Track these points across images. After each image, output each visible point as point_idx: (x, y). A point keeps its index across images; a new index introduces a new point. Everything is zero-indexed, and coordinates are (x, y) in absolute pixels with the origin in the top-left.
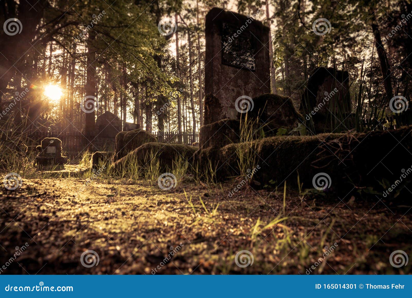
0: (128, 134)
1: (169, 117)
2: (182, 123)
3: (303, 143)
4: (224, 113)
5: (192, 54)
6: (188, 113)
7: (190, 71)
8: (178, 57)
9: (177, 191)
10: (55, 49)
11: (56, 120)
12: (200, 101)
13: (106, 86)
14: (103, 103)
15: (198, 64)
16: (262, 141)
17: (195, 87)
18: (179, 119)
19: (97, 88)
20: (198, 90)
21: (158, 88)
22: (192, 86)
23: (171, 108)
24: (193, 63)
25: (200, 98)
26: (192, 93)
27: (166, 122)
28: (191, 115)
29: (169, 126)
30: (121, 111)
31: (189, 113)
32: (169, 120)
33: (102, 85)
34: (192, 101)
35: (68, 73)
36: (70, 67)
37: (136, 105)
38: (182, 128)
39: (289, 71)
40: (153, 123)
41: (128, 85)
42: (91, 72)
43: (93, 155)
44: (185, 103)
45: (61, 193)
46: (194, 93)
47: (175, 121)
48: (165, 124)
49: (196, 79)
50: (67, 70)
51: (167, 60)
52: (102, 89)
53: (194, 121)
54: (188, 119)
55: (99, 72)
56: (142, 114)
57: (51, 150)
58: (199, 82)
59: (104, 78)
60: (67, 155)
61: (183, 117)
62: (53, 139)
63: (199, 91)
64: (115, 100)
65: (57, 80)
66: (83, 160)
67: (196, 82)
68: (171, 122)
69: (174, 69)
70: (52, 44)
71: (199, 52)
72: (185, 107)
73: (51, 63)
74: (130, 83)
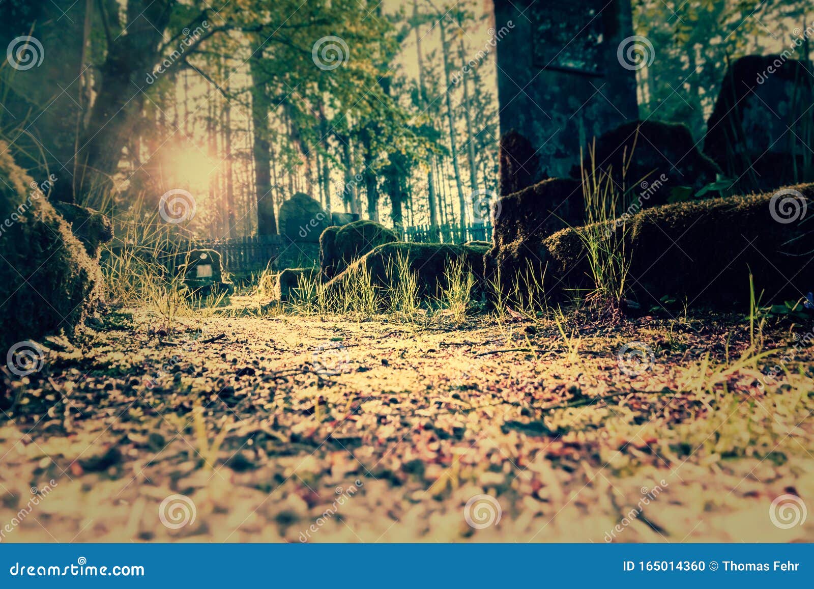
0: (343, 230)
1: (411, 198)
2: (437, 209)
3: (742, 211)
4: (543, 169)
5: (450, 68)
6: (447, 188)
7: (448, 103)
8: (422, 76)
9: (460, 328)
10: (193, 84)
11: (205, 219)
12: (471, 162)
13: (288, 147)
14: (286, 180)
15: (462, 87)
16: (640, 216)
17: (459, 135)
18: (431, 199)
19: (273, 153)
20: (464, 139)
21: (390, 139)
22: (453, 133)
23: (415, 181)
24: (451, 86)
25: (470, 156)
26: (453, 147)
27: (407, 207)
28: (455, 191)
29: (413, 215)
30: (320, 193)
31: (451, 187)
32: (412, 204)
33: (283, 147)
34: (454, 162)
35: (218, 128)
36: (221, 117)
37: (347, 179)
38: (438, 218)
39: (656, 84)
40: (380, 213)
41: (329, 140)
42: (260, 122)
43: (278, 276)
44: (440, 169)
45: (247, 336)
46: (458, 146)
47: (423, 206)
48: (404, 212)
49: (460, 117)
50: (216, 123)
51: (399, 85)
52: (281, 154)
53: (462, 202)
54: (448, 201)
55: (274, 122)
56: (359, 196)
57: (204, 271)
58: (468, 124)
59: (285, 131)
60: (233, 280)
61: (439, 196)
62: (205, 252)
63: (468, 142)
64: (308, 174)
65: (201, 143)
66: (261, 287)
67: (461, 125)
68: (415, 207)
69: (415, 102)
70: (186, 76)
71: (464, 63)
72: (441, 177)
73: (187, 113)
74: (333, 136)
